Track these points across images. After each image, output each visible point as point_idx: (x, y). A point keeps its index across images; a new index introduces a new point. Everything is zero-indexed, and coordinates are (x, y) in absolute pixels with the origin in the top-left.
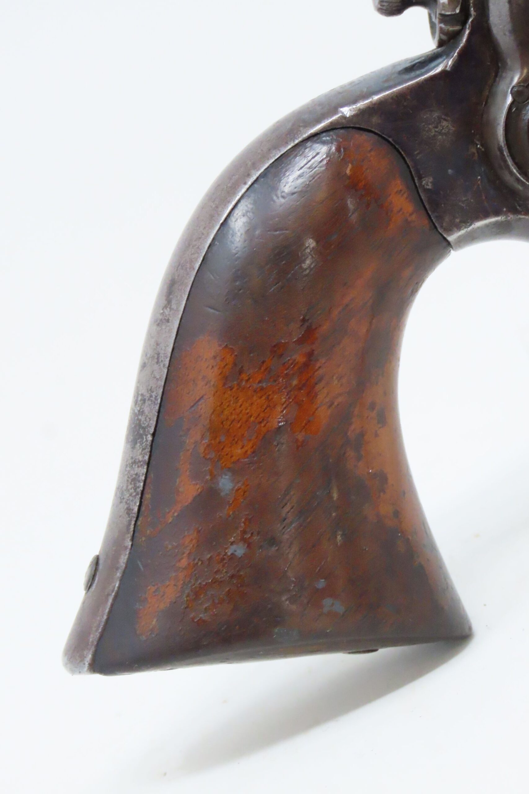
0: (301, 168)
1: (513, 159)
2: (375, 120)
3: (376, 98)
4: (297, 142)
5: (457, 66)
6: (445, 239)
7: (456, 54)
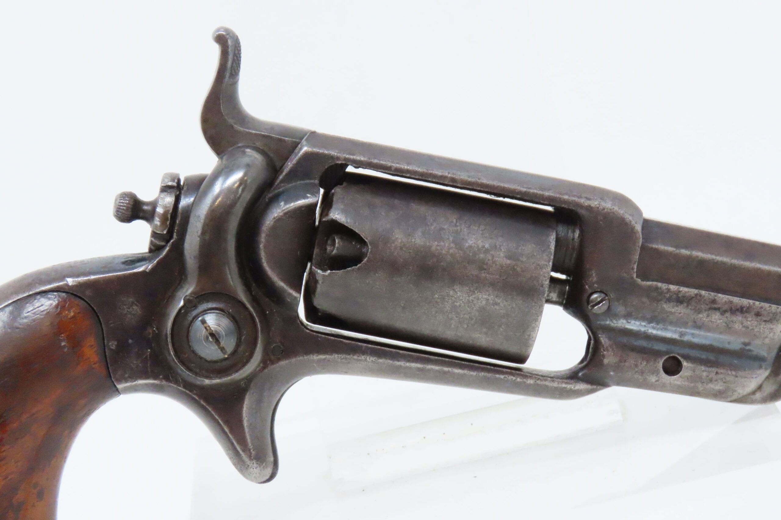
0: (29, 312)
1: (173, 345)
2: (88, 293)
3: (93, 277)
4: (31, 293)
5: (154, 269)
6: (115, 386)
7: (155, 262)
